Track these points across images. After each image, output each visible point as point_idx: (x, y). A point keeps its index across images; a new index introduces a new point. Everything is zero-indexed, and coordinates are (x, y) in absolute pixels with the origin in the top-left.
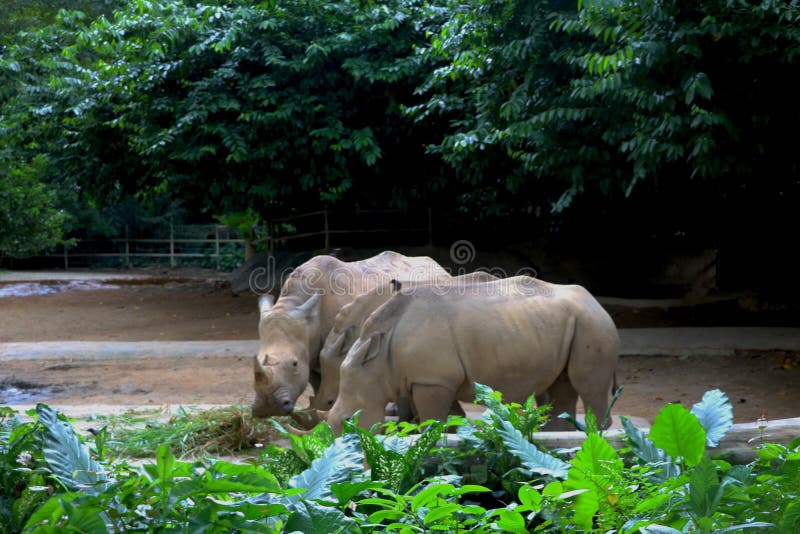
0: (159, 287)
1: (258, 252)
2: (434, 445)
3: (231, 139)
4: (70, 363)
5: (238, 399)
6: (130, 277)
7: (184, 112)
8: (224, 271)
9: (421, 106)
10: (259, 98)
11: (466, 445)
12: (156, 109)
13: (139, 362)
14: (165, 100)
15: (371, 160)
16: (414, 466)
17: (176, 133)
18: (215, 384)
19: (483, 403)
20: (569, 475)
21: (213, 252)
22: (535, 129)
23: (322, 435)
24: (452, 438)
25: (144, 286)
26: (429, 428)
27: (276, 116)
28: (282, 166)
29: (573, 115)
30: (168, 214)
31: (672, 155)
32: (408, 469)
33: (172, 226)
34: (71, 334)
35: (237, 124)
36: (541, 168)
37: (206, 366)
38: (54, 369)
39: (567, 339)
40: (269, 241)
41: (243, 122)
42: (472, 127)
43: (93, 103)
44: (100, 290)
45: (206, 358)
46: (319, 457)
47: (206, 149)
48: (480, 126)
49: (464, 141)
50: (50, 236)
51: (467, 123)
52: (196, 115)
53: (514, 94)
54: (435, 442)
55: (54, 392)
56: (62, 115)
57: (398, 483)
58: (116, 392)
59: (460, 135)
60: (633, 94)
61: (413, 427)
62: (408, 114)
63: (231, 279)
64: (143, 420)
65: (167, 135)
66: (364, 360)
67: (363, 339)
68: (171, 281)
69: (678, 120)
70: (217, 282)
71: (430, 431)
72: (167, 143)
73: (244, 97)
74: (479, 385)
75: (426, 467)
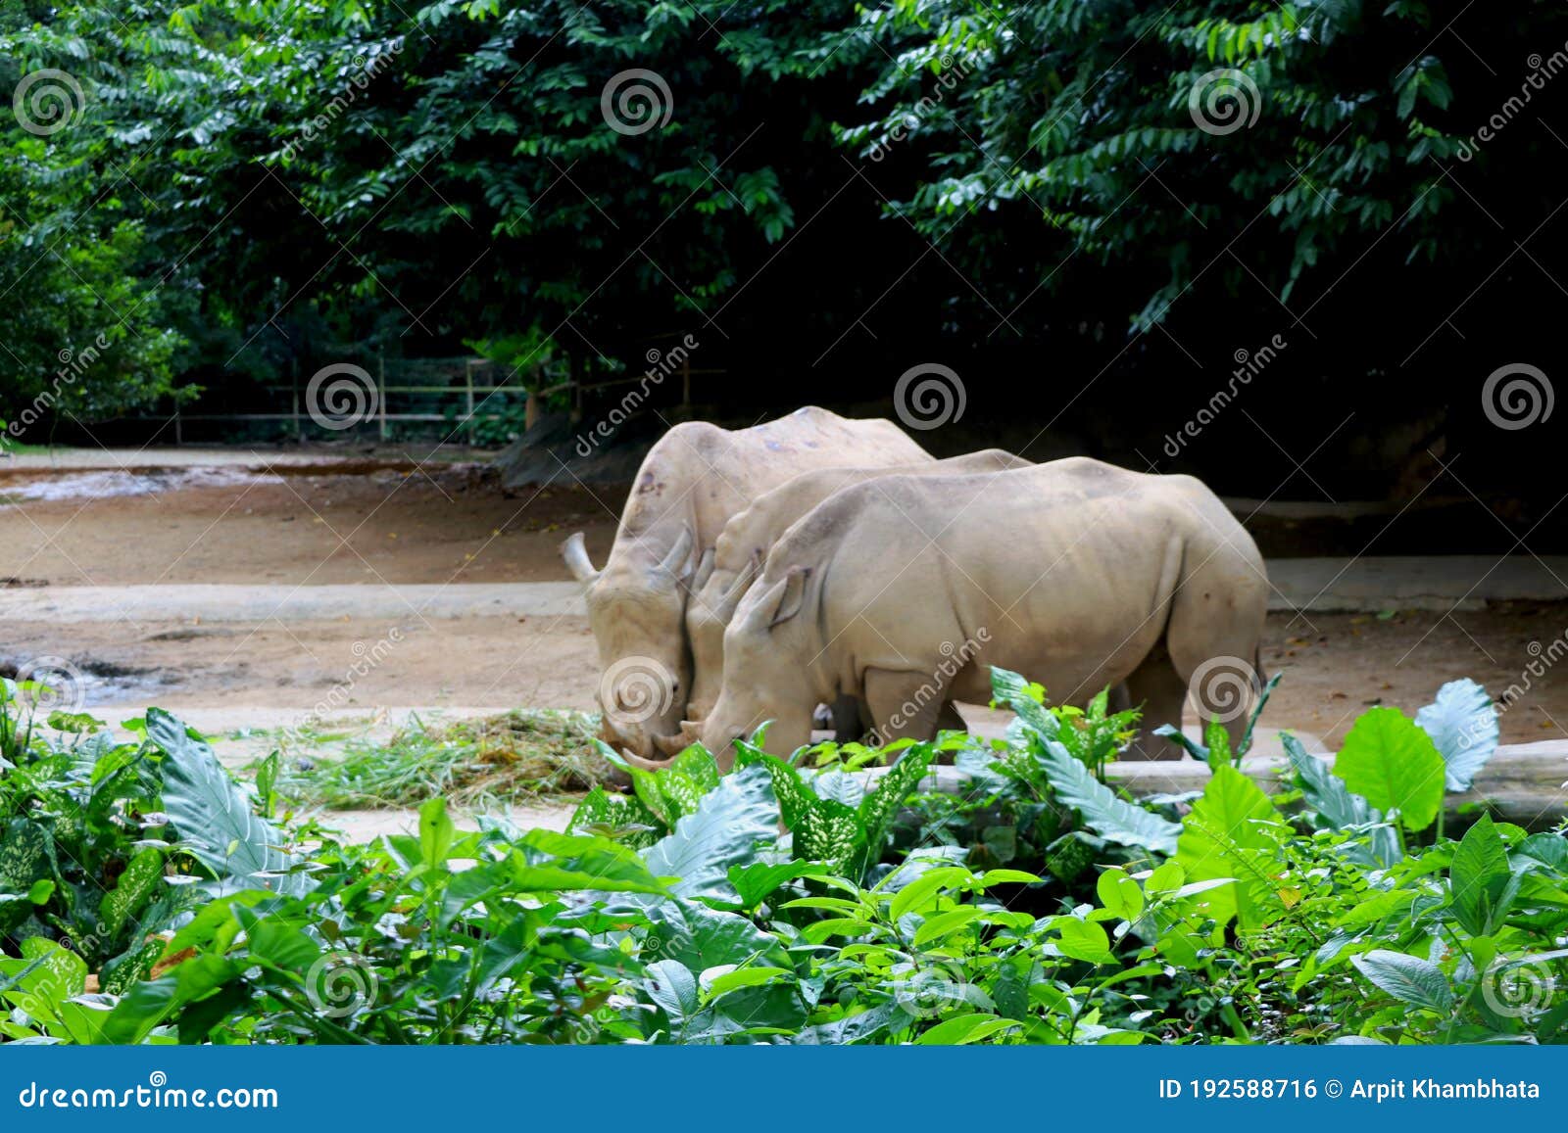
0: (360, 478)
1: (552, 411)
2: (914, 788)
3: (502, 190)
4: (193, 626)
5: (519, 696)
6: (304, 460)
7: (409, 139)
8: (484, 448)
9: (873, 126)
10: (554, 111)
11: (972, 788)
12: (353, 132)
13: (325, 626)
14: (371, 113)
15: (774, 231)
16: (877, 828)
17: (393, 179)
18: (476, 668)
19: (1006, 706)
20: (1180, 847)
21: (460, 412)
22: (1097, 170)
23: (695, 768)
24: (948, 774)
25: (332, 478)
26: (905, 755)
27: (588, 146)
28: (599, 244)
29: (1172, 141)
30: (373, 338)
31: (1372, 217)
32: (864, 835)
33: (382, 360)
34: (194, 571)
35: (514, 161)
36: (1109, 246)
37: (456, 633)
38: (163, 637)
39: (1167, 582)
40: (574, 389)
41: (525, 156)
42: (972, 166)
43: (230, 121)
44: (246, 485)
45: (455, 618)
46: (689, 811)
47: (453, 209)
48: (989, 164)
49: (958, 193)
50: (148, 380)
51: (962, 159)
52: (431, 143)
53: (1057, 101)
54: (916, 782)
55: (163, 682)
56: (170, 144)
57: (846, 862)
58: (283, 683)
59: (949, 182)
60: (1295, 99)
61: (870, 752)
62: (848, 142)
63: (499, 464)
64: (339, 738)
65: (376, 182)
66: (773, 622)
67: (770, 580)
68: (385, 467)
69: (1383, 150)
70: (473, 469)
71: (907, 760)
72: (375, 197)
73: (525, 108)
74: (998, 672)
75: (897, 832)
